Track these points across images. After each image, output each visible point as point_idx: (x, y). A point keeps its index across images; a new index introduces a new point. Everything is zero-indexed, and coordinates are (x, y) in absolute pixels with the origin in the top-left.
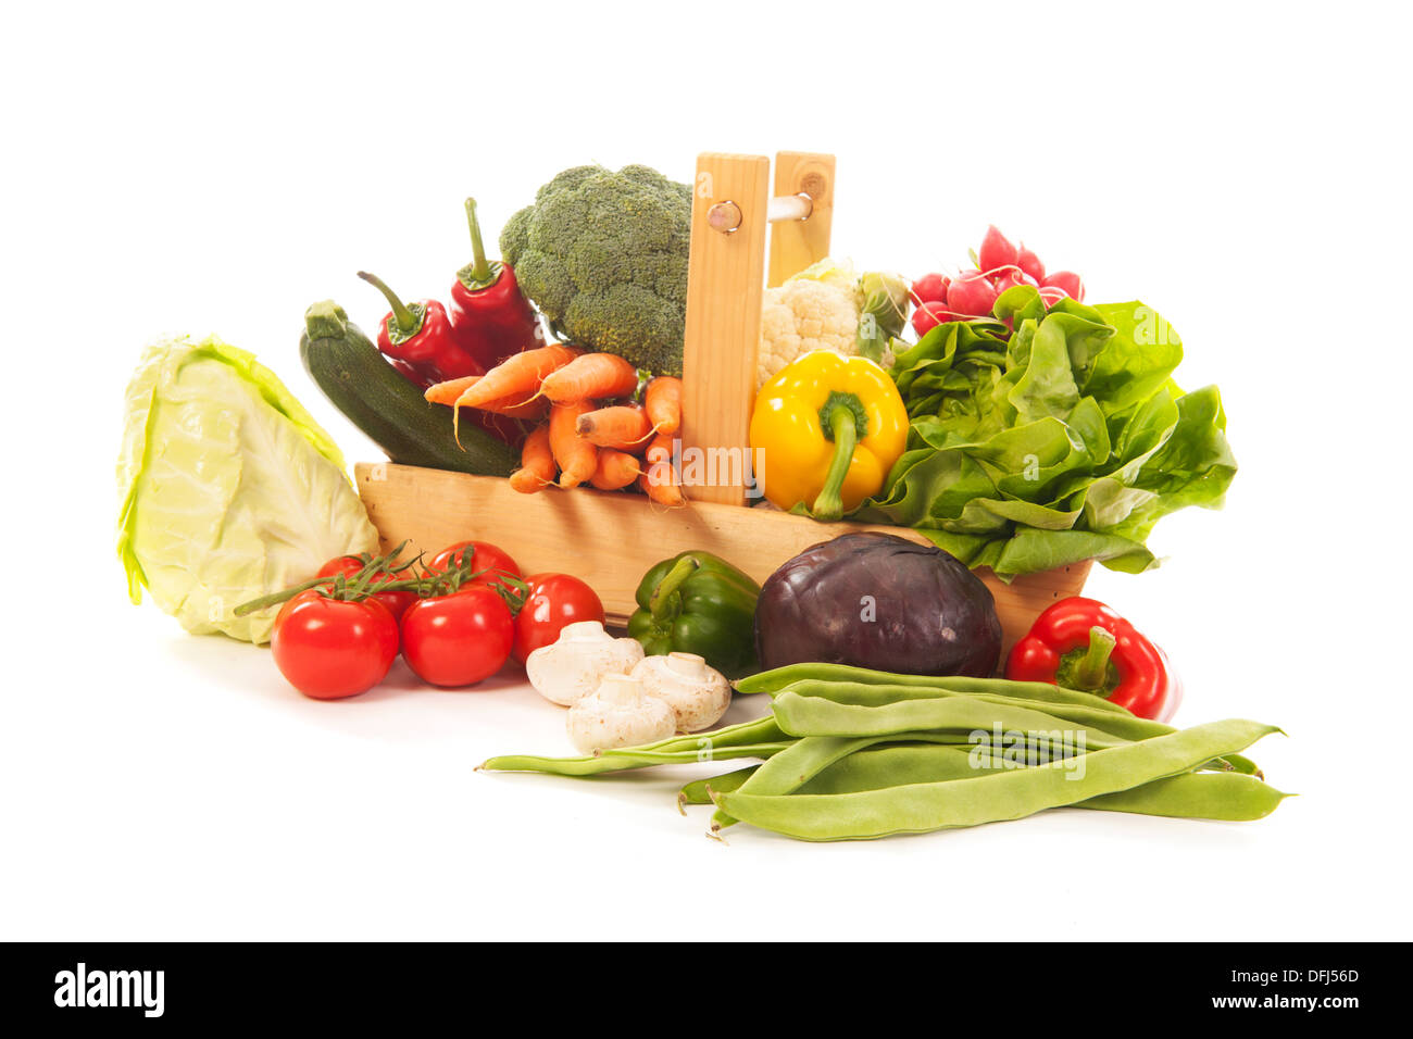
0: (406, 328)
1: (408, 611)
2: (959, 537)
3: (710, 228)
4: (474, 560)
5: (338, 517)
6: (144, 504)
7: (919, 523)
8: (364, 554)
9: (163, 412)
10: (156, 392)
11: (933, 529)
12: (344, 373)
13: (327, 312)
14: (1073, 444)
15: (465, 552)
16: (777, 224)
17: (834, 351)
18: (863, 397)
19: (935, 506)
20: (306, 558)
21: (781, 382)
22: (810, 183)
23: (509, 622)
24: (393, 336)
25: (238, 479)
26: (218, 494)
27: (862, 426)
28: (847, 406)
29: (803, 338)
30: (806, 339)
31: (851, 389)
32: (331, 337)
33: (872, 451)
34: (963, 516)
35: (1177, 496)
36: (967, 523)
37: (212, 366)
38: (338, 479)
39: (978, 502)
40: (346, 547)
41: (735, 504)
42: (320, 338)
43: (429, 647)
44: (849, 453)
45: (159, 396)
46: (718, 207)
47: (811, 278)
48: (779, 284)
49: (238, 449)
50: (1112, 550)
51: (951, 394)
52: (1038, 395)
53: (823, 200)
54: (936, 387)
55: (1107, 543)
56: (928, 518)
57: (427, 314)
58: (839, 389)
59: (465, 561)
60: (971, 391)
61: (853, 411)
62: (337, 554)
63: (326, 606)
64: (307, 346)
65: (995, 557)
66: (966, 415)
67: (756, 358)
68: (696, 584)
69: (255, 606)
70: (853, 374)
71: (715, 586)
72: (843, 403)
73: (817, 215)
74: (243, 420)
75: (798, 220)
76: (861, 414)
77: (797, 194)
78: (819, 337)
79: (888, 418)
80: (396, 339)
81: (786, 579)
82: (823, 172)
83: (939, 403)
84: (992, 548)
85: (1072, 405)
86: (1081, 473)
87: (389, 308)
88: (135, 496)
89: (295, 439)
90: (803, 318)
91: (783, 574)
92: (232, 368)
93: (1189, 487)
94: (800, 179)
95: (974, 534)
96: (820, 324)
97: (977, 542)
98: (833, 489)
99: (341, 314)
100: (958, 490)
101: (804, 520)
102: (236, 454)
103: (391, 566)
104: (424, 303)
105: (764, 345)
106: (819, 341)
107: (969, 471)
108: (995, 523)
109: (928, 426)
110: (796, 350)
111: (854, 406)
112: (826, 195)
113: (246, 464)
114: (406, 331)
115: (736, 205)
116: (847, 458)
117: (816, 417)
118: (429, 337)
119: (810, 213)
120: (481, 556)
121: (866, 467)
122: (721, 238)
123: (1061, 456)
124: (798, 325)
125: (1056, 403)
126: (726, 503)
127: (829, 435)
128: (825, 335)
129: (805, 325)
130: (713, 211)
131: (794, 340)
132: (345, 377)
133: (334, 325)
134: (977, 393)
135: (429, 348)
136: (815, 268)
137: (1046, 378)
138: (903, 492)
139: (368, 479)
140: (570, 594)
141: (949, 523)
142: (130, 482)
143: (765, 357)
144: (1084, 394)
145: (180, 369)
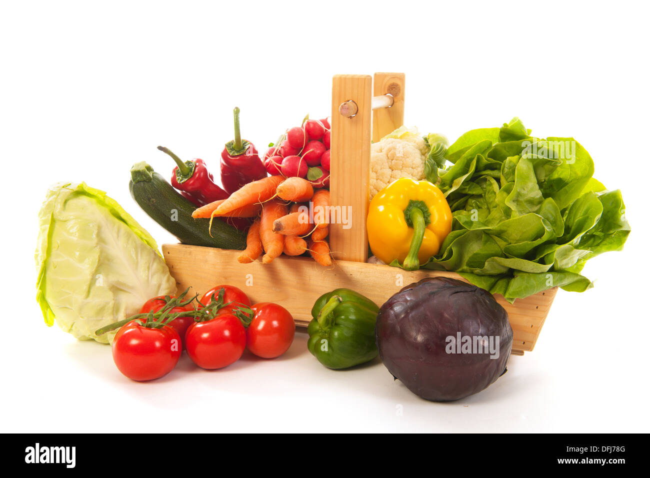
0: (186, 174)
1: (188, 330)
2: (483, 278)
3: (341, 116)
4: (225, 296)
5: (152, 276)
6: (49, 274)
7: (460, 270)
8: (166, 296)
9: (57, 226)
10: (53, 215)
11: (467, 272)
12: (152, 199)
13: (142, 168)
14: (546, 228)
15: (220, 292)
16: (376, 111)
17: (409, 178)
18: (428, 203)
19: (468, 261)
20: (135, 300)
21: (383, 196)
22: (392, 89)
23: (243, 332)
24: (179, 179)
25: (97, 260)
26: (87, 267)
27: (427, 218)
28: (419, 208)
29: (392, 170)
30: (394, 171)
31: (421, 199)
32: (144, 181)
33: (434, 232)
34: (485, 267)
35: (598, 248)
36: (488, 270)
37: (84, 199)
38: (153, 255)
39: (493, 259)
40: (157, 292)
41: (360, 261)
42: (139, 182)
43: (200, 349)
44: (421, 234)
45: (55, 217)
46: (345, 104)
47: (396, 137)
48: (378, 140)
49: (97, 244)
50: (567, 281)
51: (473, 196)
52: (521, 199)
53: (399, 96)
54: (464, 192)
55: (565, 277)
56: (465, 267)
57: (196, 166)
58: (414, 199)
59: (220, 297)
60: (483, 195)
61: (421, 210)
62: (153, 296)
63: (141, 332)
64: (133, 186)
65: (503, 289)
66: (481, 208)
67: (368, 183)
68: (342, 309)
69: (107, 329)
70: (421, 190)
71: (352, 310)
72: (416, 206)
73: (397, 104)
74: (99, 228)
75: (387, 108)
76: (426, 212)
77: (386, 94)
78: (401, 170)
79: (441, 213)
80: (180, 180)
81: (392, 309)
82: (398, 82)
83: (466, 202)
84: (502, 283)
85: (540, 202)
86: (550, 243)
87: (175, 165)
88: (44, 270)
89: (129, 236)
90: (392, 160)
91: (390, 304)
92: (93, 200)
93: (605, 242)
94: (387, 86)
95: (491, 276)
96: (402, 162)
97: (493, 280)
98: (414, 254)
99: (149, 169)
100: (482, 253)
101: (397, 269)
102: (96, 246)
103: (181, 302)
104: (195, 160)
105: (373, 175)
106: (401, 172)
107: (486, 242)
108: (504, 270)
109: (462, 216)
110: (389, 177)
111: (422, 208)
112: (400, 95)
113: (102, 252)
114: (185, 176)
115: (354, 102)
116: (421, 236)
117: (402, 215)
118: (197, 178)
119: (393, 104)
120: (228, 294)
121: (431, 240)
122: (347, 120)
123: (540, 235)
124: (390, 163)
125: (531, 202)
126: (355, 260)
127: (410, 224)
128: (404, 168)
129: (393, 163)
130: (342, 106)
131: (388, 172)
132: (153, 202)
133: (146, 175)
134: (486, 196)
135: (197, 185)
136: (397, 132)
137: (524, 189)
138: (451, 253)
139: (169, 253)
140: (275, 315)
141: (478, 271)
142: (41, 263)
143: (373, 181)
144: (546, 196)
145: (66, 202)
